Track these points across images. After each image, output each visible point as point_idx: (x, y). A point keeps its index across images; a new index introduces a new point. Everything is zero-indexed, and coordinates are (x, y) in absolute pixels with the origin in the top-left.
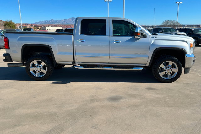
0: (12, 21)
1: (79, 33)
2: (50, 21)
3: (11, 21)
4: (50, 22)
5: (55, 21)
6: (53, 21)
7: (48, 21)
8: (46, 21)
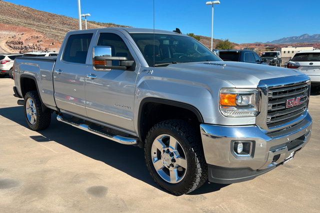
0: (229, 41)
1: (61, 59)
2: (301, 36)
3: (227, 40)
4: (301, 38)
5: (311, 37)
6: (306, 37)
7: (296, 38)
8: (292, 38)
